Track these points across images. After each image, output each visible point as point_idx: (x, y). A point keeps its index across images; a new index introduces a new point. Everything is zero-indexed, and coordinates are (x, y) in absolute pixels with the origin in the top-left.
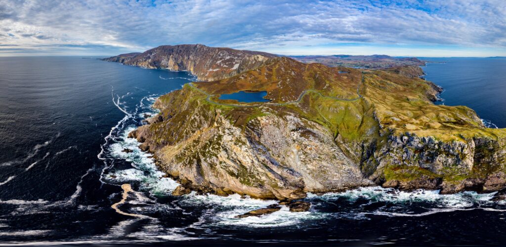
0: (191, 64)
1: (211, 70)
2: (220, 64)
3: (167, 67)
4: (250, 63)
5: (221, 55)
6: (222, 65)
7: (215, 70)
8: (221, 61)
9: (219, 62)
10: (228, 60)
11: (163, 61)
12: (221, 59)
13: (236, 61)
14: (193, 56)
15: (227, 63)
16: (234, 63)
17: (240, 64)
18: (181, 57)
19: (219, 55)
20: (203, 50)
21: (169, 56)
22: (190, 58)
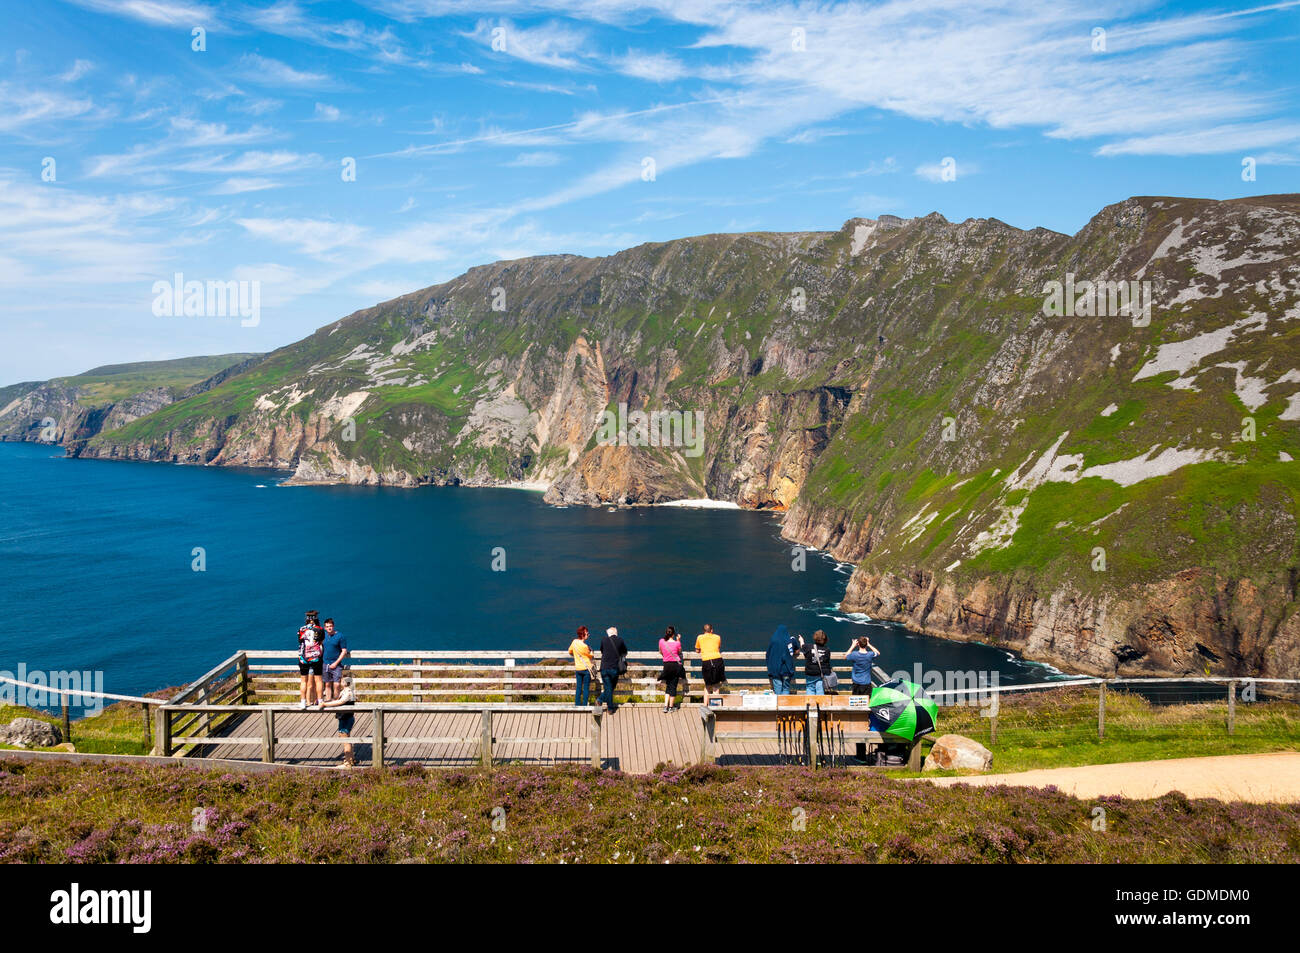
0: (777, 429)
1: (1054, 467)
3: (527, 463)
5: (1210, 262)
6: (1250, 392)
7: (1128, 472)
9: (1176, 359)
12: (1205, 318)
18: (672, 353)
20: (922, 267)
21: (551, 351)
22: (765, 369)
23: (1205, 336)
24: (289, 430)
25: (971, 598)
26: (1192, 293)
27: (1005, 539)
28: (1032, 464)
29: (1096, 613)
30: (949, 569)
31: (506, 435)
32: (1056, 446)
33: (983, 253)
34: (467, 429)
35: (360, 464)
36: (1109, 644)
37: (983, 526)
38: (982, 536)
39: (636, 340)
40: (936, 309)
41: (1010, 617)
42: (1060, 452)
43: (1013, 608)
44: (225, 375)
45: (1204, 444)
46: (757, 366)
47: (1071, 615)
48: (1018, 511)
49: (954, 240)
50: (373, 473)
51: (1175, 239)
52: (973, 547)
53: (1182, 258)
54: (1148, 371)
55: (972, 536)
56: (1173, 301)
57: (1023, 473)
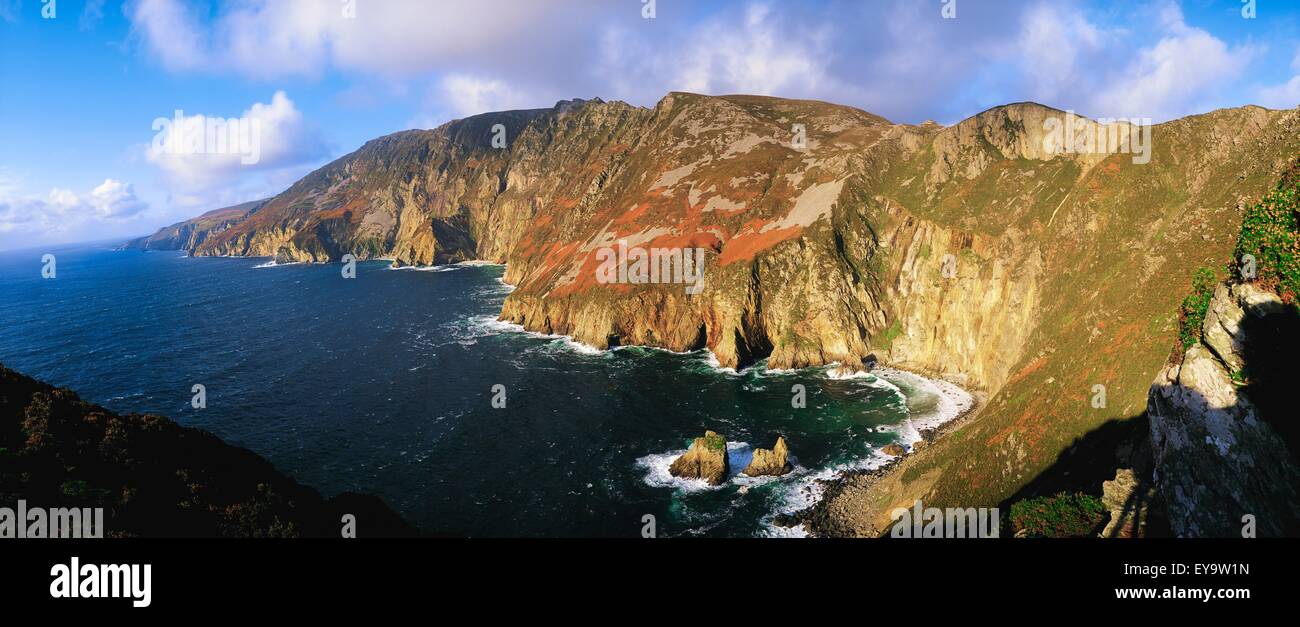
2: (682, 191)
3: (390, 246)
4: (938, 173)
5: (695, 128)
6: (694, 197)
8: (687, 170)
9: (668, 180)
10: (747, 164)
11: (368, 219)
12: (685, 158)
13: (812, 163)
14: (525, 173)
15: (735, 182)
16: (795, 179)
17: (849, 184)
18: (461, 181)
19: (681, 133)
20: (587, 128)
21: (402, 184)
22: (508, 186)
23: (685, 167)
24: (277, 236)
25: (551, 312)
26: (684, 144)
27: (572, 279)
28: (593, 238)
29: (601, 317)
30: (543, 297)
31: (379, 231)
32: (606, 228)
33: (615, 121)
34: (360, 230)
35: (305, 252)
36: (605, 334)
37: (563, 273)
38: (562, 278)
39: (445, 175)
40: (590, 150)
41: (569, 321)
42: (606, 232)
43: (570, 315)
44: (254, 210)
45: (669, 224)
46: (503, 186)
47: (591, 318)
48: (581, 263)
49: (602, 112)
50: (311, 257)
51: (682, 116)
52: (557, 284)
53: (683, 126)
54: (655, 186)
55: (558, 278)
56: (674, 149)
57: (588, 242)
